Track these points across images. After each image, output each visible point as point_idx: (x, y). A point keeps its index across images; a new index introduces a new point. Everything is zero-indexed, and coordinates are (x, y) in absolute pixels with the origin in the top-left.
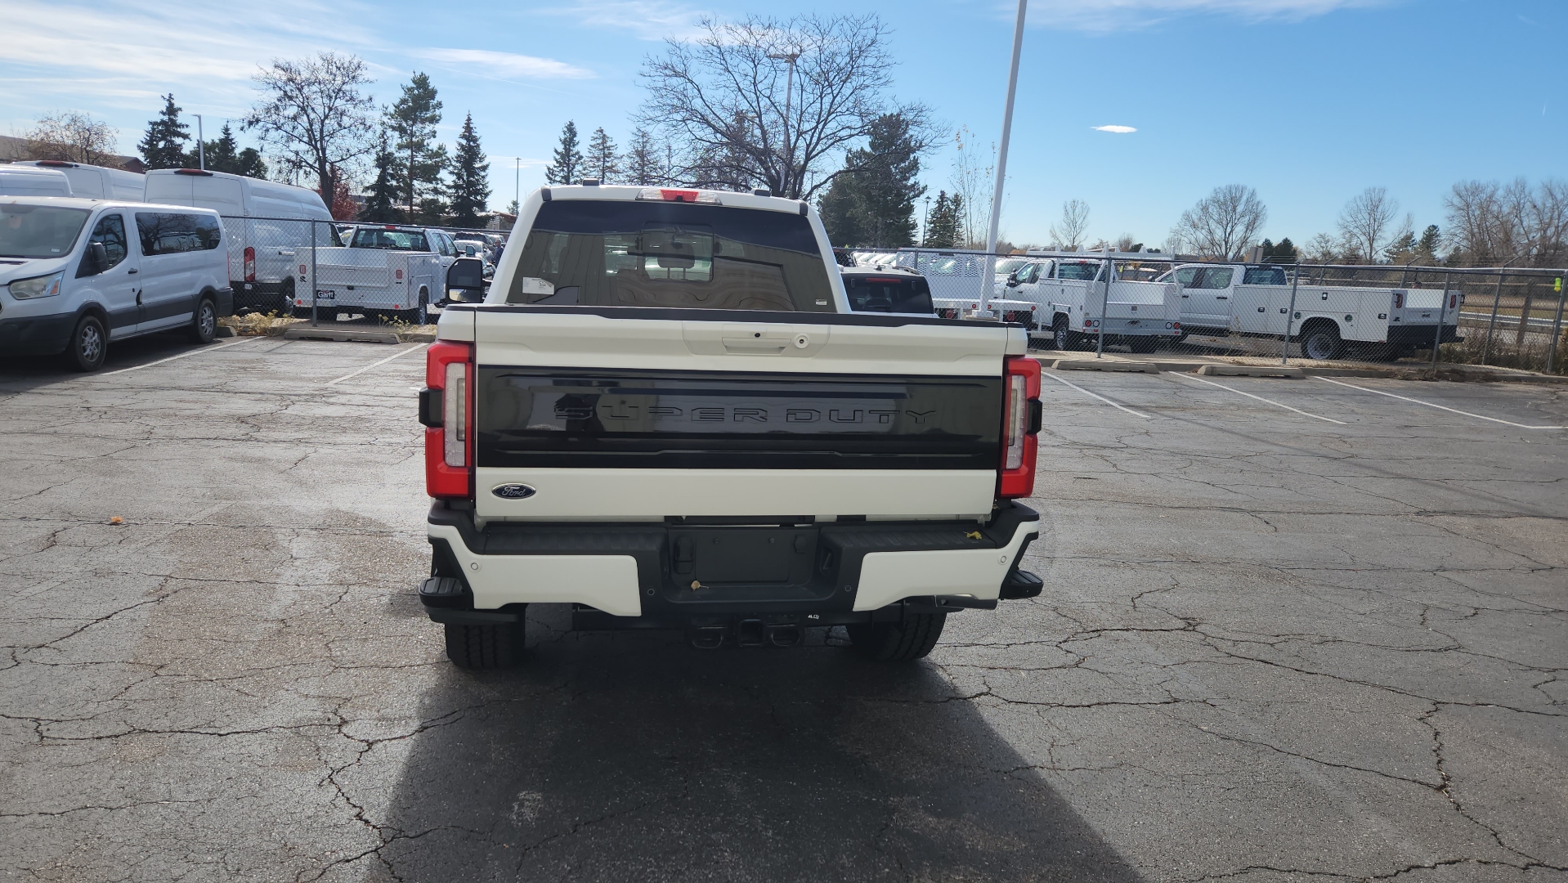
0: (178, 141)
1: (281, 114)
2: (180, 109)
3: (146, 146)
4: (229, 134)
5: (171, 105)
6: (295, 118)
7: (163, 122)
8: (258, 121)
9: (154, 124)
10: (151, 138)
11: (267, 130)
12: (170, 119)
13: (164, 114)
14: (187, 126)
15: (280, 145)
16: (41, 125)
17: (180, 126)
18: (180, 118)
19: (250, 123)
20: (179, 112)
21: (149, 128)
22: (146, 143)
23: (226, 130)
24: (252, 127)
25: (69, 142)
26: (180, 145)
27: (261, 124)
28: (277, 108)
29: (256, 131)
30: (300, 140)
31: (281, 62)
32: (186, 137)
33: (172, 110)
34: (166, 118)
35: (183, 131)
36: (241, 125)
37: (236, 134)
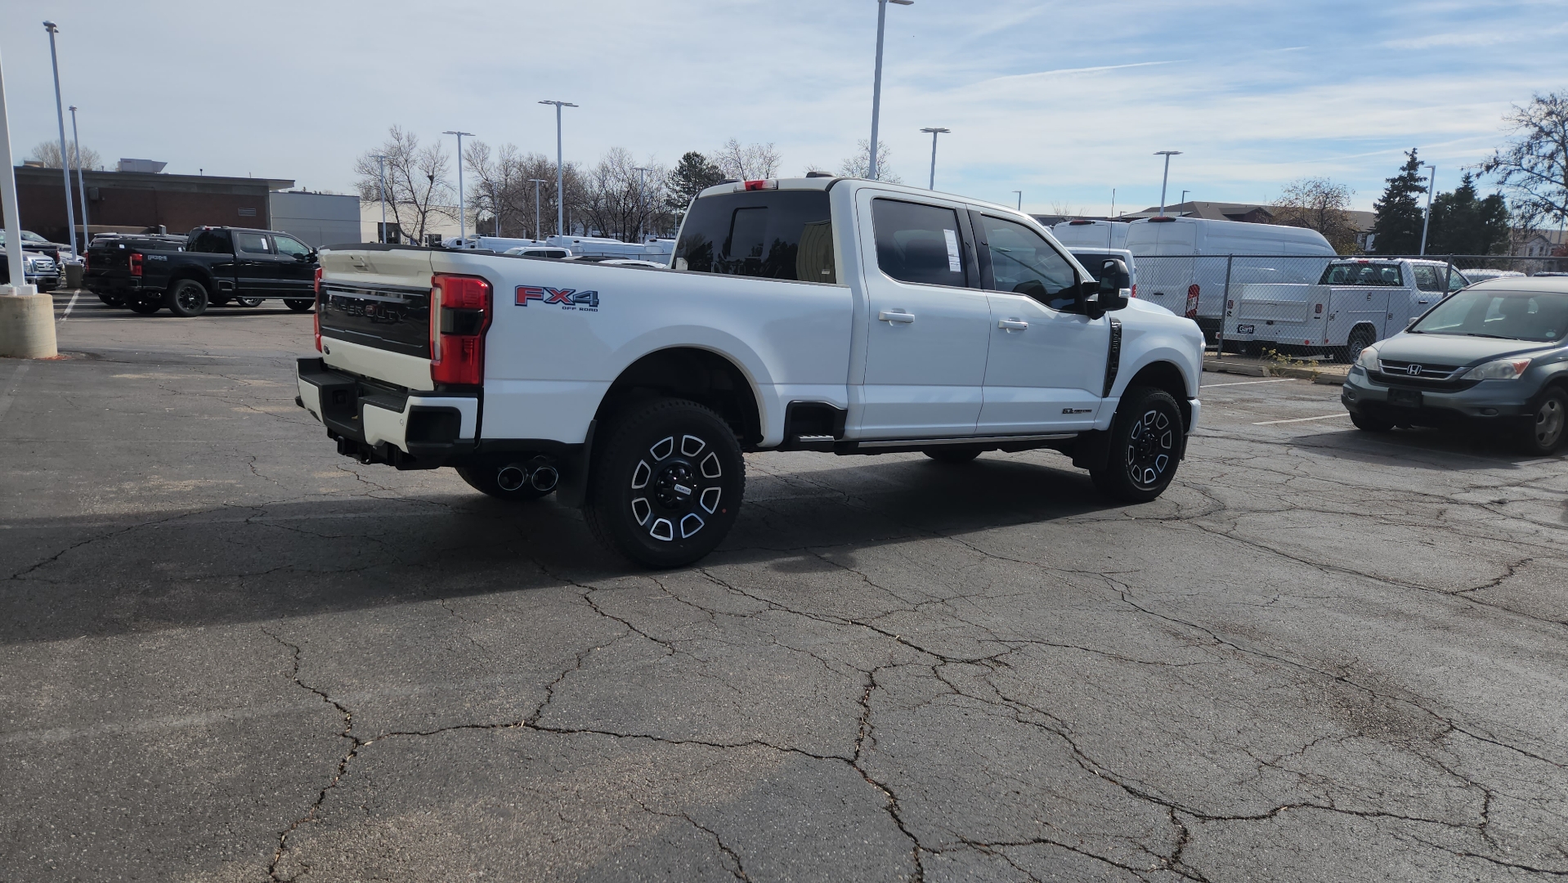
0: (1413, 195)
1: (1535, 153)
2: (1422, 163)
3: (1382, 204)
4: (1470, 182)
5: (1413, 159)
6: (1552, 156)
7: (1401, 178)
8: (1497, 163)
9: (1393, 181)
10: (1388, 195)
11: (1510, 173)
12: (1409, 174)
13: (1403, 169)
14: (1425, 179)
15: (1520, 189)
16: (1286, 194)
17: (1417, 180)
18: (1421, 172)
19: (1488, 168)
20: (1420, 166)
21: (1389, 185)
22: (1383, 201)
23: (1467, 179)
24: (1491, 171)
25: (1308, 206)
26: (1414, 199)
27: (1501, 167)
28: (1530, 147)
29: (1495, 175)
30: (1552, 181)
31: (1546, 96)
32: (1422, 190)
33: (1413, 165)
34: (1405, 174)
35: (1422, 184)
36: (1479, 171)
37: (1475, 182)
